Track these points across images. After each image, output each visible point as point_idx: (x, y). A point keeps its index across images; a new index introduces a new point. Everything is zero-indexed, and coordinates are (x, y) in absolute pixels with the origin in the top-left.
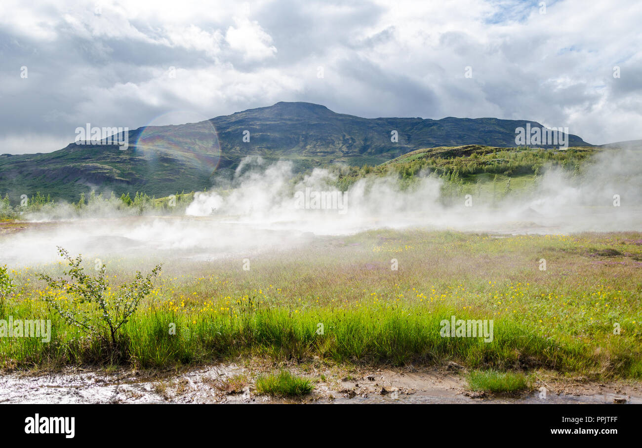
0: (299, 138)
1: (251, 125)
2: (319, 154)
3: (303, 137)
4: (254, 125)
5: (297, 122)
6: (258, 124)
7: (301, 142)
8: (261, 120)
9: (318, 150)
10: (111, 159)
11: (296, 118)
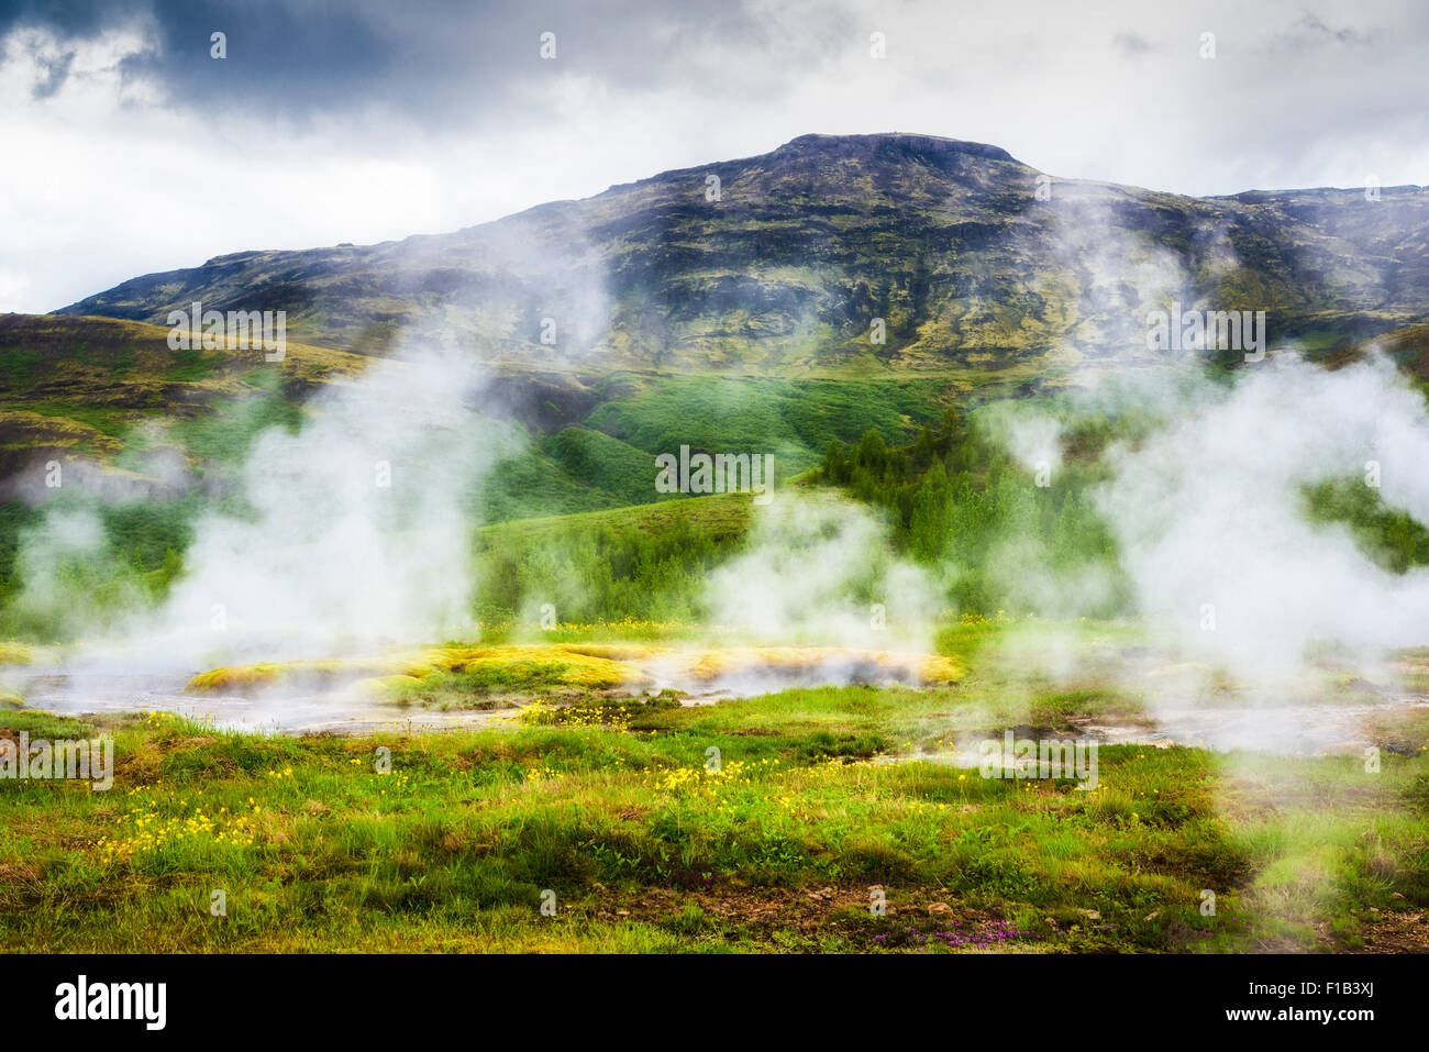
0: (885, 290)
1: (682, 236)
2: (973, 358)
3: (902, 287)
4: (692, 239)
5: (876, 222)
6: (709, 231)
7: (895, 309)
8: (720, 215)
9: (971, 343)
10: (89, 393)
11: (875, 202)
